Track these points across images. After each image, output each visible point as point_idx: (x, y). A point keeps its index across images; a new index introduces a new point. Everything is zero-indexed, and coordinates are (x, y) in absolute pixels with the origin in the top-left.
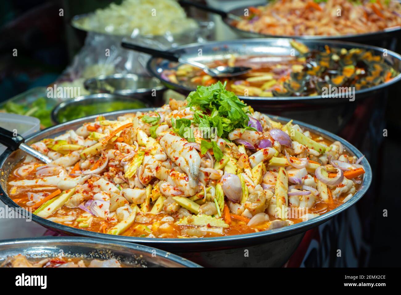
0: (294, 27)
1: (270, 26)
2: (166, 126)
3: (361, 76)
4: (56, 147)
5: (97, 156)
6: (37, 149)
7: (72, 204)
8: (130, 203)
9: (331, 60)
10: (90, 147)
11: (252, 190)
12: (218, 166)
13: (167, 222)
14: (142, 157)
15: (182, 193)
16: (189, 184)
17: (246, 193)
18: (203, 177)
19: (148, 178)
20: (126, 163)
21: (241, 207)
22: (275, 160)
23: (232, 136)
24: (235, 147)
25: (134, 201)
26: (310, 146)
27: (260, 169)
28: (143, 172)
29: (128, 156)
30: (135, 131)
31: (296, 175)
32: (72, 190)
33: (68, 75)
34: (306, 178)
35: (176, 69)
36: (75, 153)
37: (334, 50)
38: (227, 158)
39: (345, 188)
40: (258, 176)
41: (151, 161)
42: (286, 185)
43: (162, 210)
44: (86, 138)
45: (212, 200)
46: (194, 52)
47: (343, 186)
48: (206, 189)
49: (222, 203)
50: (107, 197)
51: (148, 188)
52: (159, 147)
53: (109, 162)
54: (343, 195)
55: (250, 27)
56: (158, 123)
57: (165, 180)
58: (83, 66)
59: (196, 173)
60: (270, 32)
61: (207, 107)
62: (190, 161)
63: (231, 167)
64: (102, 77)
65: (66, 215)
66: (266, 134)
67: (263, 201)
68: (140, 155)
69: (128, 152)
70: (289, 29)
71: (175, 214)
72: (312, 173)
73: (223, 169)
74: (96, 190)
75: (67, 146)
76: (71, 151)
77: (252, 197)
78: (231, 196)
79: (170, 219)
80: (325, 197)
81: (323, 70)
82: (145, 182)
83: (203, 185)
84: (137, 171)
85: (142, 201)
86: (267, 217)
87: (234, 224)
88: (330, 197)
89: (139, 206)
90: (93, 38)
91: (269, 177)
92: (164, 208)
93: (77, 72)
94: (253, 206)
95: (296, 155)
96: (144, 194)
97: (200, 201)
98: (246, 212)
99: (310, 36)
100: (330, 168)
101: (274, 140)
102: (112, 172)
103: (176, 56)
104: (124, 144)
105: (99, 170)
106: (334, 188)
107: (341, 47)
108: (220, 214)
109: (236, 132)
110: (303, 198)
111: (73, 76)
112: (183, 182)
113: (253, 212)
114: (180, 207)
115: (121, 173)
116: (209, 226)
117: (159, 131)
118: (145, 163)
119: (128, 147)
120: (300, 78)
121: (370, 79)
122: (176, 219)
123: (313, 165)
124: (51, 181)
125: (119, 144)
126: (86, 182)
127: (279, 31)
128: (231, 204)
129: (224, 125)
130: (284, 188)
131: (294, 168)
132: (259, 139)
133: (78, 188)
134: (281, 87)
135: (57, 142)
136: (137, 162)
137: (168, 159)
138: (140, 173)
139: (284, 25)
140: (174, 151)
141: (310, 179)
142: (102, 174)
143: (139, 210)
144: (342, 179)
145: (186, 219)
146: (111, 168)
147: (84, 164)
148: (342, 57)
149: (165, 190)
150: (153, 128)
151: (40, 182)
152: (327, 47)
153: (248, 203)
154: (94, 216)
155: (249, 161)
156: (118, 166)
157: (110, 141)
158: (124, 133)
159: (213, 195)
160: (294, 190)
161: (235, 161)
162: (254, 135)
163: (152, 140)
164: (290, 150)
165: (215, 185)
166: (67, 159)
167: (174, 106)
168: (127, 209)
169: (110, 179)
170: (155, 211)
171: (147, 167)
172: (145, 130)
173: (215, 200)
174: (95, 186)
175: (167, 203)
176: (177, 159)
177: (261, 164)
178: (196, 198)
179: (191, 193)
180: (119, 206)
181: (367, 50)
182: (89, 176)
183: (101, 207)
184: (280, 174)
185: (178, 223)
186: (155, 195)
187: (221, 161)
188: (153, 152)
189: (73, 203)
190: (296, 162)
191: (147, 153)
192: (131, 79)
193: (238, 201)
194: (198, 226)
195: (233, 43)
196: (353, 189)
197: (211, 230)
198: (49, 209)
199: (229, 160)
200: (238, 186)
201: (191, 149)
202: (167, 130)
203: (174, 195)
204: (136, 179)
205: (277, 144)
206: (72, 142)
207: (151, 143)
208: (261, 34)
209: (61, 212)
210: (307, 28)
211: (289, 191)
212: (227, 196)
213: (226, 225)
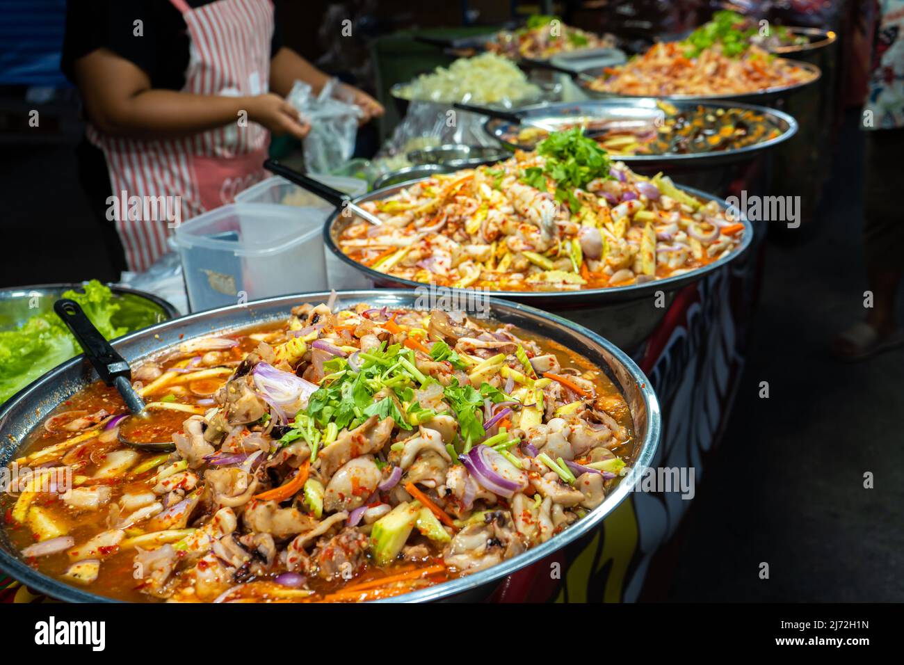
0: (660, 86)
1: (631, 85)
2: (513, 178)
3: (740, 137)
4: (387, 208)
5: (433, 214)
6: (366, 210)
7: (408, 262)
8: (474, 261)
9: (705, 121)
10: (425, 205)
11: (613, 245)
12: (575, 220)
13: (516, 279)
14: (485, 211)
15: (533, 248)
16: (542, 238)
17: (607, 249)
18: (557, 231)
19: (493, 233)
20: (468, 217)
21: (601, 264)
22: (642, 214)
23: (591, 186)
24: (594, 199)
25: (478, 258)
26: (682, 201)
27: (623, 224)
28: (487, 227)
29: (470, 210)
30: (477, 184)
31: (665, 231)
32: (408, 248)
33: (388, 150)
34: (677, 234)
35: (517, 133)
36: (408, 213)
37: (709, 110)
38: (585, 210)
39: (721, 245)
40: (621, 230)
41: (497, 215)
42: (654, 241)
43: (509, 268)
44: (419, 197)
45: (567, 256)
46: (540, 114)
47: (718, 242)
48: (560, 244)
49: (580, 258)
50: (448, 254)
51: (493, 246)
52: (505, 200)
53: (448, 217)
54: (719, 252)
55: (606, 88)
56: (503, 176)
57: (513, 235)
58: (405, 139)
59: (550, 224)
60: (631, 91)
61: (561, 154)
62: (543, 212)
63: (590, 220)
64: (428, 149)
65: (403, 271)
66: (631, 188)
67: (627, 256)
68: (484, 209)
69: (470, 205)
70: (654, 89)
71: (525, 271)
72: (684, 229)
73: (580, 223)
74: (433, 248)
75: (399, 206)
76: (403, 211)
77: (614, 252)
78: (591, 252)
79: (520, 276)
80: (698, 254)
81: (695, 130)
82: (489, 238)
83: (557, 238)
84: (481, 228)
85: (487, 258)
86: (631, 274)
87: (592, 281)
88: (704, 255)
89: (484, 264)
90: (416, 107)
91: (633, 233)
92: (513, 264)
93: (398, 146)
94: (616, 261)
95: (667, 211)
96: (489, 251)
97: (554, 256)
98: (607, 269)
99: (680, 95)
100: (705, 225)
101: (639, 193)
102: (451, 228)
103: (518, 117)
104: (464, 198)
105: (437, 227)
106: (709, 247)
107: (719, 107)
108: (576, 270)
109: (596, 182)
110: (673, 255)
111: (393, 151)
112: (534, 236)
113: (615, 269)
114: (531, 263)
115: (461, 231)
116: (564, 283)
117: (505, 184)
118: (490, 217)
119: (470, 200)
120: (668, 138)
121: (751, 139)
122: (526, 276)
123: (686, 221)
124: (385, 241)
125: (459, 198)
126: (423, 239)
127: (642, 91)
128: (590, 262)
129: (582, 174)
130: (651, 243)
131: (663, 224)
132: (623, 191)
133: (415, 246)
134: (645, 148)
135: (387, 203)
136: (480, 217)
137: (516, 212)
138: (484, 228)
139: (648, 85)
140: (523, 203)
141: (682, 235)
142: (439, 232)
143: (483, 268)
144: (718, 235)
145: (538, 276)
146: (450, 225)
147: (419, 222)
148: (719, 118)
149: (513, 245)
150: (498, 182)
151: (372, 242)
152: (700, 108)
153: (609, 258)
154: (434, 273)
155: (610, 214)
156: (459, 223)
157: (448, 195)
158: (464, 186)
159: (568, 250)
160: (662, 246)
161: (594, 215)
162: (616, 185)
163: (497, 194)
164: (659, 205)
165: (571, 240)
166: (400, 220)
167: (520, 158)
168: (470, 265)
169: (450, 236)
170: (502, 268)
171: (492, 221)
172: (488, 183)
173: (572, 256)
174: (434, 244)
175: (515, 259)
176: (526, 210)
177: (625, 218)
178: (549, 253)
179: (543, 247)
180: (461, 262)
181: (747, 110)
182: (425, 234)
183: (441, 263)
184: (647, 230)
185: (529, 280)
186: (501, 252)
187: (577, 214)
188: (498, 206)
189: (410, 260)
190: (666, 217)
191: (491, 207)
192: (462, 151)
193: (598, 258)
194: (552, 283)
195: (586, 104)
196: (731, 247)
197: (566, 287)
198: (385, 266)
199: (586, 213)
200: (597, 240)
201: (544, 199)
202: (514, 182)
203: (523, 250)
204: (480, 235)
205: (643, 197)
206: (403, 201)
207: (495, 196)
208: (619, 94)
209: (397, 269)
210: (676, 88)
211: (657, 247)
212: (586, 253)
213: (584, 282)
